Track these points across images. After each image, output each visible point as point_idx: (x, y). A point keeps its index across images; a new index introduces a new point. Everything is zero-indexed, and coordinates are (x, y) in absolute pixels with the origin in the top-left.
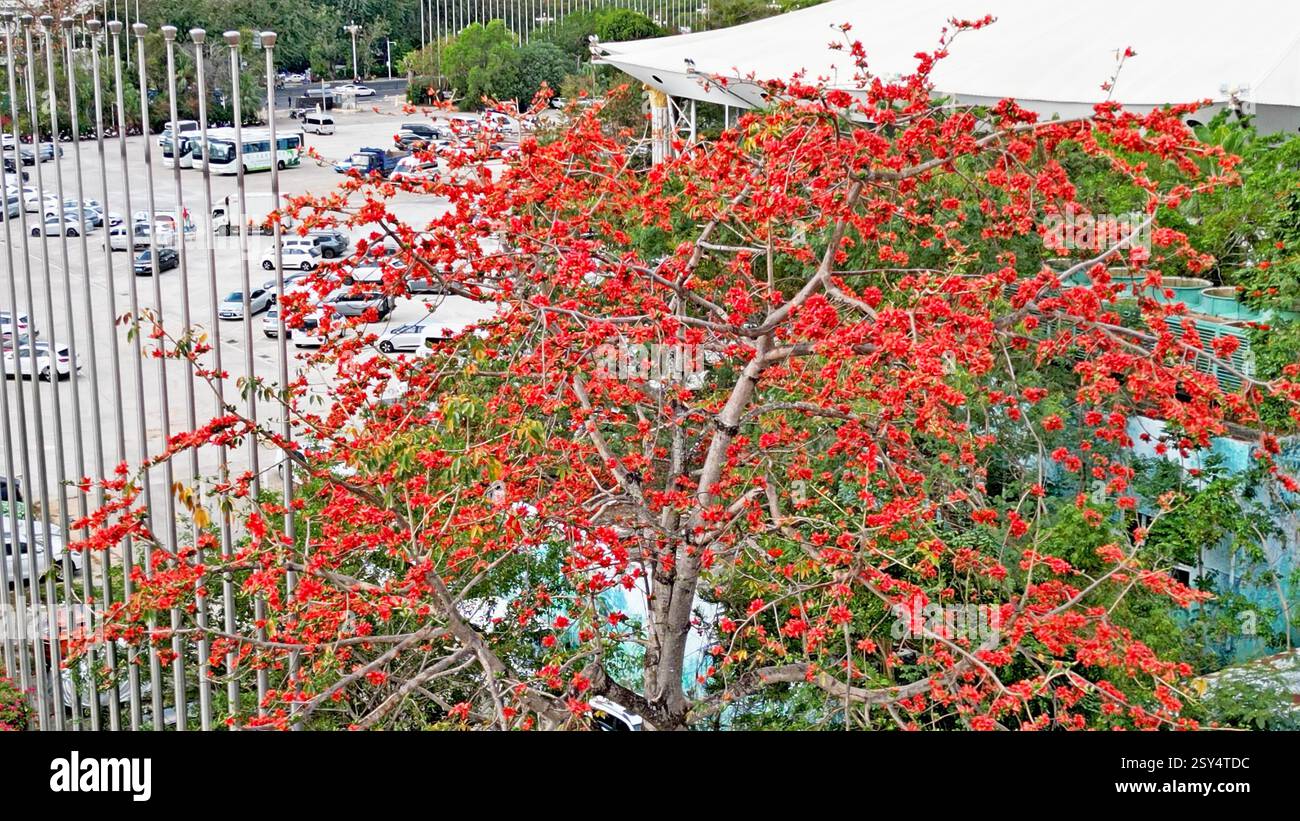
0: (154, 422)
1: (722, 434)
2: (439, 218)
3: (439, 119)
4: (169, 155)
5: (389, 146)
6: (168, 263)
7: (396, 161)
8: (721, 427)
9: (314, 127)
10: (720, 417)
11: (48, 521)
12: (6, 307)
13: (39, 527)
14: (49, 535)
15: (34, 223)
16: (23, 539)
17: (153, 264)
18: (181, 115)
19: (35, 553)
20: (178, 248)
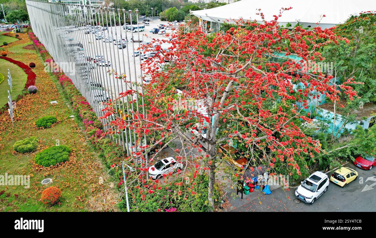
1: (226, 93)
2: (170, 47)
3: (166, 23)
4: (124, 29)
5: (158, 28)
6: (124, 47)
7: (159, 30)
8: (225, 91)
9: (146, 24)
10: (226, 90)
11: (106, 90)
12: (99, 54)
13: (104, 92)
14: (106, 93)
15: (104, 40)
16: (102, 94)
17: (122, 47)
18: (126, 23)
19: (104, 96)
20: (126, 45)
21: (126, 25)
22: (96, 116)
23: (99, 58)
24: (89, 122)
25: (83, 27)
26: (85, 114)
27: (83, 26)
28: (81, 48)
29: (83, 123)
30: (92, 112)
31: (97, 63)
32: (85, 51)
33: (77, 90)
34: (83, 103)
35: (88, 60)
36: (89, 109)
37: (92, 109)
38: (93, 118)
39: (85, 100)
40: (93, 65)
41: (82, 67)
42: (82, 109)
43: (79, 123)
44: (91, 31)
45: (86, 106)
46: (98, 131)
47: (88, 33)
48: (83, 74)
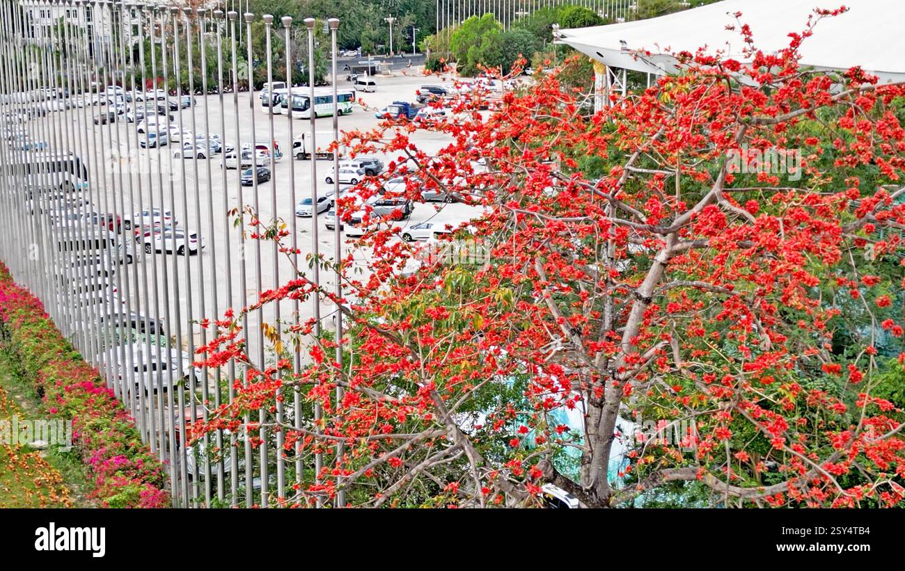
0: (252, 285)
1: (640, 302)
2: (445, 148)
3: (448, 81)
4: (266, 105)
5: (412, 99)
6: (263, 179)
7: (417, 110)
8: (639, 297)
9: (362, 87)
10: (639, 290)
11: (181, 349)
12: (157, 205)
13: (174, 352)
14: (181, 358)
15: (177, 149)
16: (164, 360)
17: (253, 178)
18: (274, 78)
19: (171, 370)
20: (270, 168)
21: (275, 87)
22: (139, 440)
23: (157, 219)
24: (113, 459)
25: (89, 98)
26: (96, 428)
27: (87, 91)
28: (80, 181)
29: (85, 470)
30: (124, 425)
31: (148, 240)
32: (94, 195)
33: (63, 340)
34: (88, 387)
35: (111, 227)
36: (111, 412)
37: (123, 413)
38: (127, 448)
39: (98, 380)
40: (130, 247)
41: (85, 252)
42: (86, 411)
43: (67, 469)
44: (121, 113)
45: (102, 399)
46: (146, 494)
47: (112, 121)
48: (87, 282)
